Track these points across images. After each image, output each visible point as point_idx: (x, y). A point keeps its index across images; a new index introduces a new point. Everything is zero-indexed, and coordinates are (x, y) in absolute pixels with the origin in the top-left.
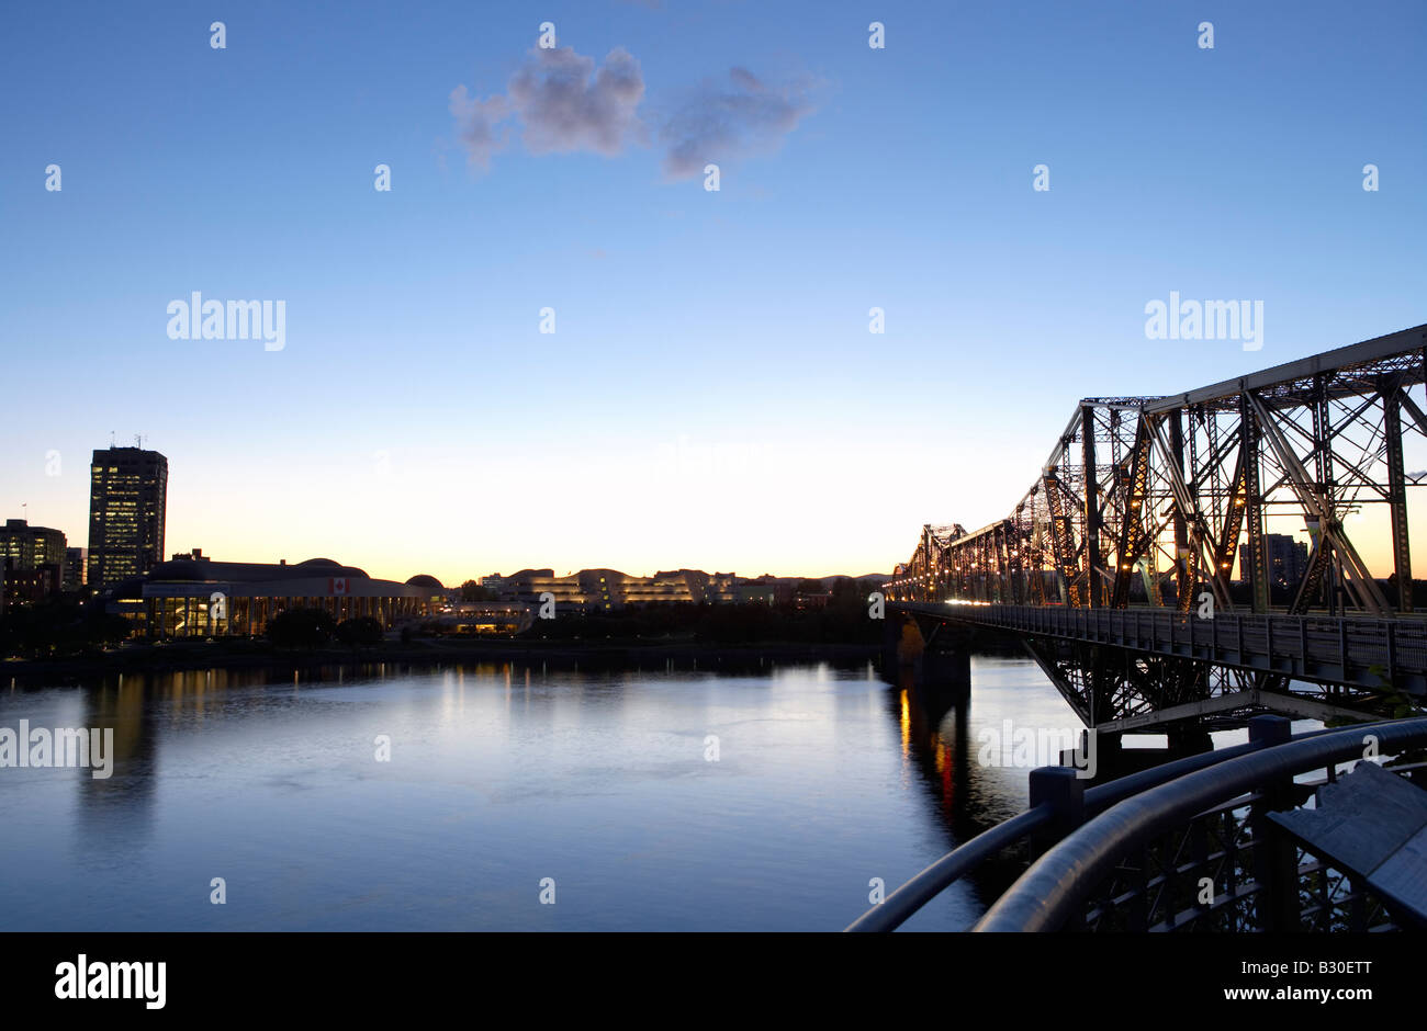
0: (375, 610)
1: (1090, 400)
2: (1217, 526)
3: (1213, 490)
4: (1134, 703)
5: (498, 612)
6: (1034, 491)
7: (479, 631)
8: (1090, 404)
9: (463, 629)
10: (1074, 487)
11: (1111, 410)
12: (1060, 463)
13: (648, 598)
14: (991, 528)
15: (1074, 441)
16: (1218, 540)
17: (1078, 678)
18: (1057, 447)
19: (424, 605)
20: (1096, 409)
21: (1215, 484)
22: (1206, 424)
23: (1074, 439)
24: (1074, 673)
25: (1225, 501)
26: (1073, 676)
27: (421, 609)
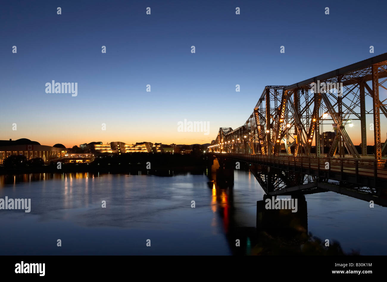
0: (42, 156)
1: (268, 86)
2: (308, 128)
3: (306, 116)
4: (281, 185)
5: (83, 156)
6: (252, 116)
7: (77, 162)
8: (269, 88)
9: (72, 161)
10: (264, 115)
11: (275, 89)
12: (259, 107)
13: (133, 151)
14: (239, 129)
15: (264, 100)
16: (308, 133)
17: (263, 177)
18: (258, 102)
19: (59, 154)
20: (270, 89)
21: (307, 114)
22: (305, 94)
23: (264, 99)
24: (263, 176)
25: (310, 120)
26: (262, 177)
27: (58, 155)
